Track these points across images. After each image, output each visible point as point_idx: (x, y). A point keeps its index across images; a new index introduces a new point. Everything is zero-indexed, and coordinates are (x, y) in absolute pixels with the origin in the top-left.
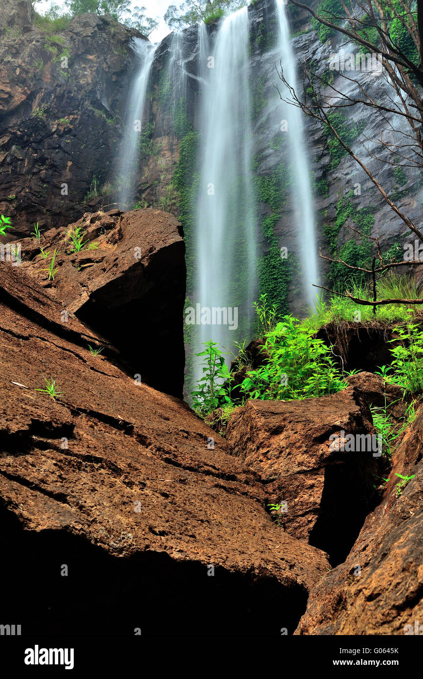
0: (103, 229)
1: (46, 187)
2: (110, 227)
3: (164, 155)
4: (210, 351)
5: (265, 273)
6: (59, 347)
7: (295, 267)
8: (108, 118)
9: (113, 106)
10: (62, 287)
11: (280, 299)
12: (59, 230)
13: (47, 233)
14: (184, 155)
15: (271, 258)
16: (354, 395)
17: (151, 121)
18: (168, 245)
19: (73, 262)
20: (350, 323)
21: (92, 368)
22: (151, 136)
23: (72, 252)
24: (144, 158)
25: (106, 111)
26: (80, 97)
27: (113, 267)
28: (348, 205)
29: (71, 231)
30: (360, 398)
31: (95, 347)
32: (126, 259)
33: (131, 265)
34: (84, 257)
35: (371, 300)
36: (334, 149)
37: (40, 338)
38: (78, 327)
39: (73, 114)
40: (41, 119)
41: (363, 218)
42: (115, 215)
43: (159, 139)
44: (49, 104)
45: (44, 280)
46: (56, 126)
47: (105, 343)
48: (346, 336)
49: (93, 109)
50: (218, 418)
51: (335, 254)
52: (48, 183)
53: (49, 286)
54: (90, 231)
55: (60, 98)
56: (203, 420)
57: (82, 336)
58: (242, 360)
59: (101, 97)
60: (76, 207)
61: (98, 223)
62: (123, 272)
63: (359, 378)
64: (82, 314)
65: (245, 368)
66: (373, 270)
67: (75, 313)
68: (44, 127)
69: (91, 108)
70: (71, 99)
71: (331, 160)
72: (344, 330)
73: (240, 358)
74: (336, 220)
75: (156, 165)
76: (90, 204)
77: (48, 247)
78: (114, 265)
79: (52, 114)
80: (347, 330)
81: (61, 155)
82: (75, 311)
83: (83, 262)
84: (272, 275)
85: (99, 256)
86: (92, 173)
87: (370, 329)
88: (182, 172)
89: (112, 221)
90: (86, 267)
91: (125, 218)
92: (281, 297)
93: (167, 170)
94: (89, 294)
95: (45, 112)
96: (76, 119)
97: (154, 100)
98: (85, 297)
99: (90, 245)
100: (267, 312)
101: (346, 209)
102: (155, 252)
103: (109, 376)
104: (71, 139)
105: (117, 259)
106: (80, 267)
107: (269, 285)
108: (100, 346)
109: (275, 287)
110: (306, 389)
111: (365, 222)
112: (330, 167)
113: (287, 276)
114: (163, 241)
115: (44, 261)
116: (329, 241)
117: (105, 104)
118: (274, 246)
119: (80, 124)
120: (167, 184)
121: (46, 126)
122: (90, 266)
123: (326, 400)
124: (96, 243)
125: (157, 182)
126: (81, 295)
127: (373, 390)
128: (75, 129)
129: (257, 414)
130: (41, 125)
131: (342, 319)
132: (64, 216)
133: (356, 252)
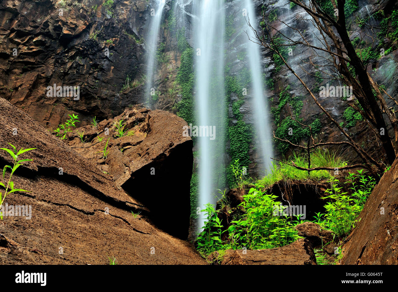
0: (137, 122)
1: (97, 82)
2: (141, 120)
3: (171, 63)
4: (208, 210)
5: (235, 137)
6: (113, 216)
7: (253, 133)
8: (137, 40)
9: (139, 32)
10: (113, 165)
11: (244, 154)
12: (109, 121)
13: (101, 123)
14: (184, 63)
15: (238, 127)
16: (305, 245)
17: (164, 41)
18: (182, 142)
19: (118, 145)
20: (294, 180)
21: (134, 229)
22: (163, 51)
23: (117, 137)
24: (159, 65)
25: (135, 36)
26: (119, 27)
27: (146, 154)
28: (287, 95)
29: (116, 122)
30: (309, 247)
31: (135, 211)
32: (154, 150)
33: (158, 155)
34: (125, 142)
35: (307, 167)
36: (277, 60)
37: (101, 210)
38: (123, 197)
39: (115, 37)
40: (95, 40)
41: (296, 103)
42: (145, 112)
43: (168, 53)
44: (100, 31)
45: (100, 158)
46: (104, 45)
47: (141, 206)
48: (291, 189)
49: (127, 34)
50: (215, 258)
51: (278, 125)
52: (99, 79)
53: (103, 163)
54: (129, 123)
55: (106, 27)
56: (205, 259)
57: (127, 204)
58: (224, 201)
59: (133, 27)
60: (116, 94)
61: (133, 118)
62: (153, 159)
63: (304, 226)
64: (126, 187)
65: (226, 207)
66: (308, 147)
67: (121, 186)
68: (96, 45)
69: (126, 33)
70: (113, 27)
71: (275, 67)
72: (290, 185)
73: (222, 200)
74: (279, 104)
75: (166, 69)
76: (125, 93)
77: (101, 132)
78: (147, 153)
79: (102, 37)
80: (292, 186)
81: (107, 62)
82: (121, 184)
83: (125, 145)
84: (239, 138)
85: (135, 141)
86: (126, 73)
87: (307, 185)
88: (182, 73)
89: (143, 117)
90: (127, 149)
91: (152, 117)
92: (245, 152)
93: (173, 72)
94: (131, 173)
95: (98, 36)
96: (117, 40)
97: (165, 28)
98: (127, 176)
99: (129, 132)
100: (239, 171)
101: (285, 97)
102: (173, 147)
103: (145, 234)
104: (113, 53)
105: (148, 149)
106: (123, 148)
107: (237, 144)
108: (138, 209)
109: (241, 146)
110: (271, 237)
111: (297, 105)
112: (275, 71)
113: (248, 139)
114: (178, 139)
115: (99, 144)
116: (275, 117)
117: (135, 31)
118: (240, 120)
119: (119, 43)
120: (173, 81)
121: (98, 44)
122: (129, 148)
123: (286, 249)
124: (133, 131)
125: (166, 79)
126: (125, 172)
127: (314, 234)
128: (116, 46)
129: (243, 262)
130: (95, 44)
131: (288, 178)
132: (109, 100)
133: (291, 124)
